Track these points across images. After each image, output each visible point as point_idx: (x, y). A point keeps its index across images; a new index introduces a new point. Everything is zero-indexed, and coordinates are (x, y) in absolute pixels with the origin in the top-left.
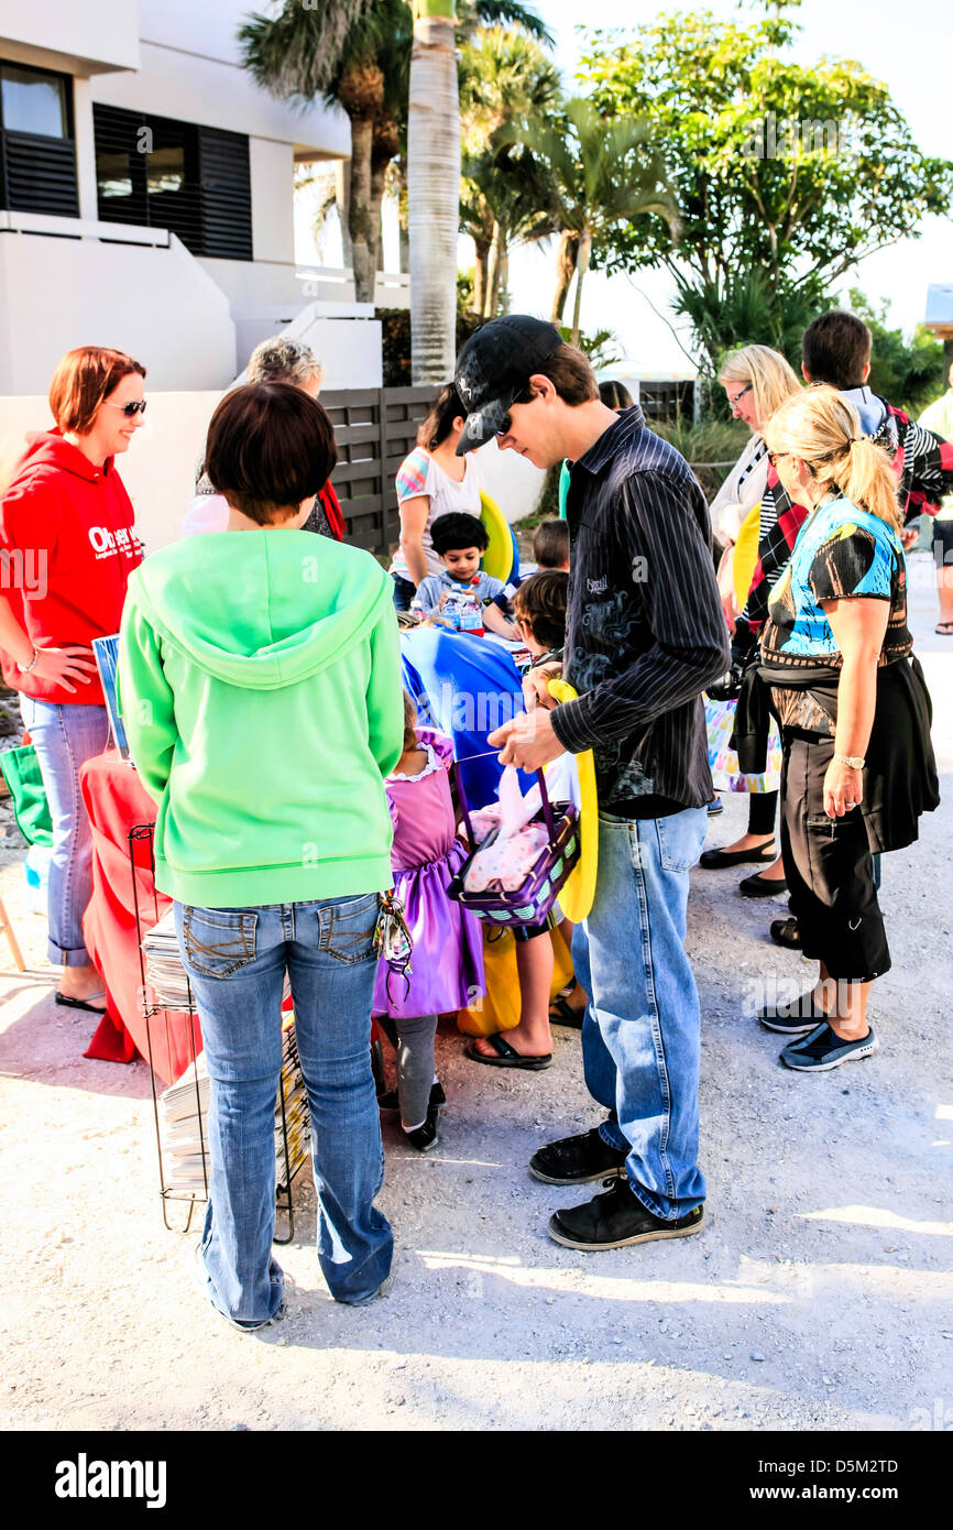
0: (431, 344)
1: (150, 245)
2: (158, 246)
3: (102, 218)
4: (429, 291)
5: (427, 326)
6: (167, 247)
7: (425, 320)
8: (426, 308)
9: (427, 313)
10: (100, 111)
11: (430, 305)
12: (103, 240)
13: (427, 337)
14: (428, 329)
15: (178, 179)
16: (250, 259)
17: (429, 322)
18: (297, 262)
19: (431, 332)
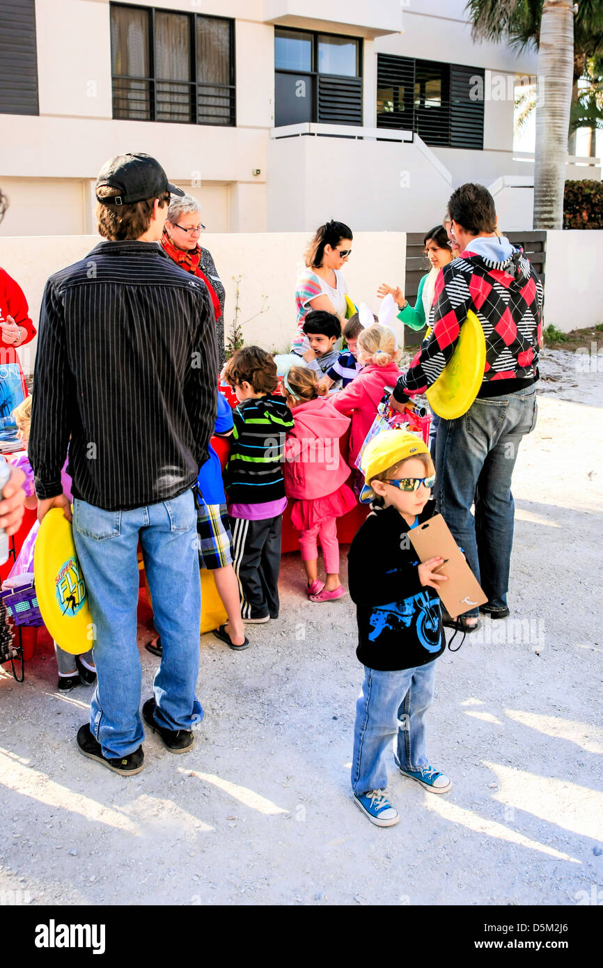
0: (545, 204)
1: (400, 141)
2: (405, 141)
3: (379, 125)
4: (544, 168)
5: (543, 191)
6: (412, 142)
7: (541, 187)
8: (543, 179)
9: (543, 183)
10: (382, 58)
11: (546, 177)
12: (378, 139)
13: (542, 199)
14: (543, 194)
15: (438, 99)
16: (481, 149)
17: (545, 189)
18: (514, 150)
19: (546, 196)
